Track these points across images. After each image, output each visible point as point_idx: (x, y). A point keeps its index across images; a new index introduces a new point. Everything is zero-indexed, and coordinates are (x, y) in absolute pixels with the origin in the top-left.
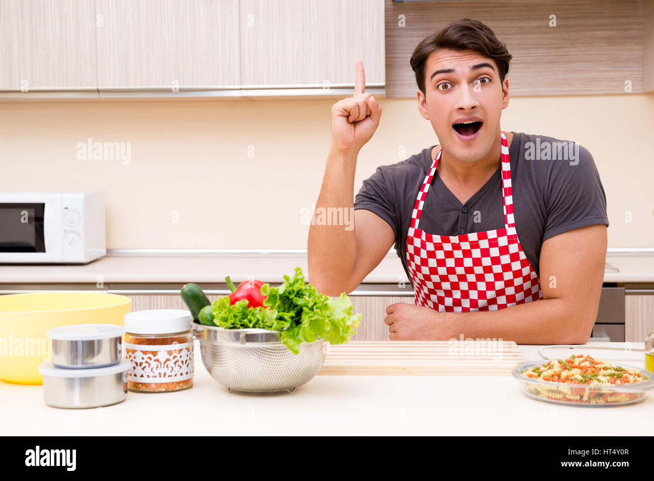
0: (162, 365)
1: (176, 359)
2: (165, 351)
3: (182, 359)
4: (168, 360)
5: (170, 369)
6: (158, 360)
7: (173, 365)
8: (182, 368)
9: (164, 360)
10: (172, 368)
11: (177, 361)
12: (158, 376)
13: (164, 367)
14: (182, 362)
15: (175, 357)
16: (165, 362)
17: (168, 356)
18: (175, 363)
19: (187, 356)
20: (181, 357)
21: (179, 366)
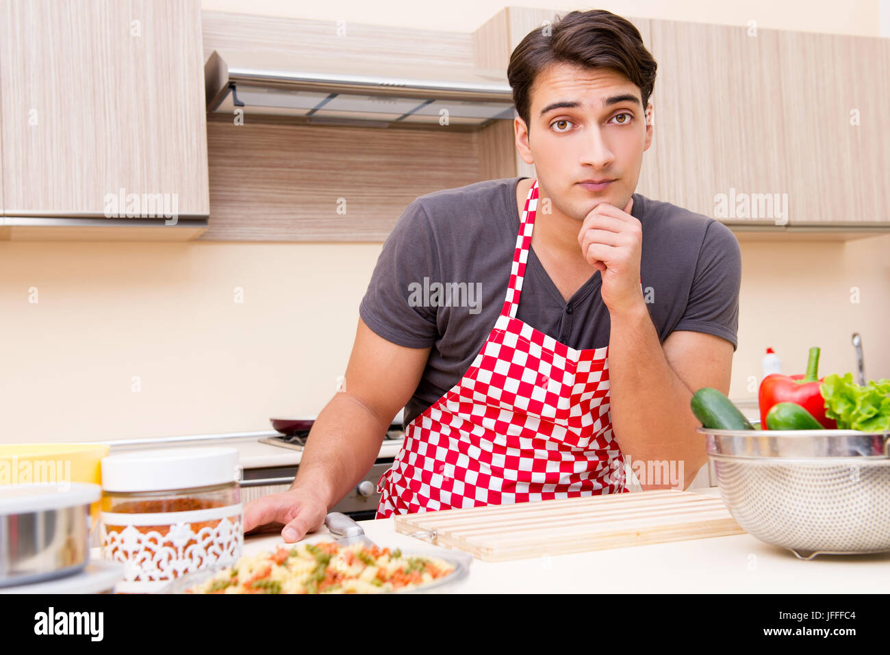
0: (180, 554)
1: (208, 540)
2: (186, 524)
3: (220, 540)
4: (192, 542)
5: (196, 561)
6: (170, 544)
7: (203, 553)
8: (221, 557)
9: (185, 542)
10: (201, 559)
11: (211, 544)
12: (171, 577)
13: (184, 557)
14: (221, 545)
15: (206, 536)
16: (185, 548)
17: (191, 535)
18: (207, 548)
19: (231, 533)
20: (218, 535)
21: (215, 553)
